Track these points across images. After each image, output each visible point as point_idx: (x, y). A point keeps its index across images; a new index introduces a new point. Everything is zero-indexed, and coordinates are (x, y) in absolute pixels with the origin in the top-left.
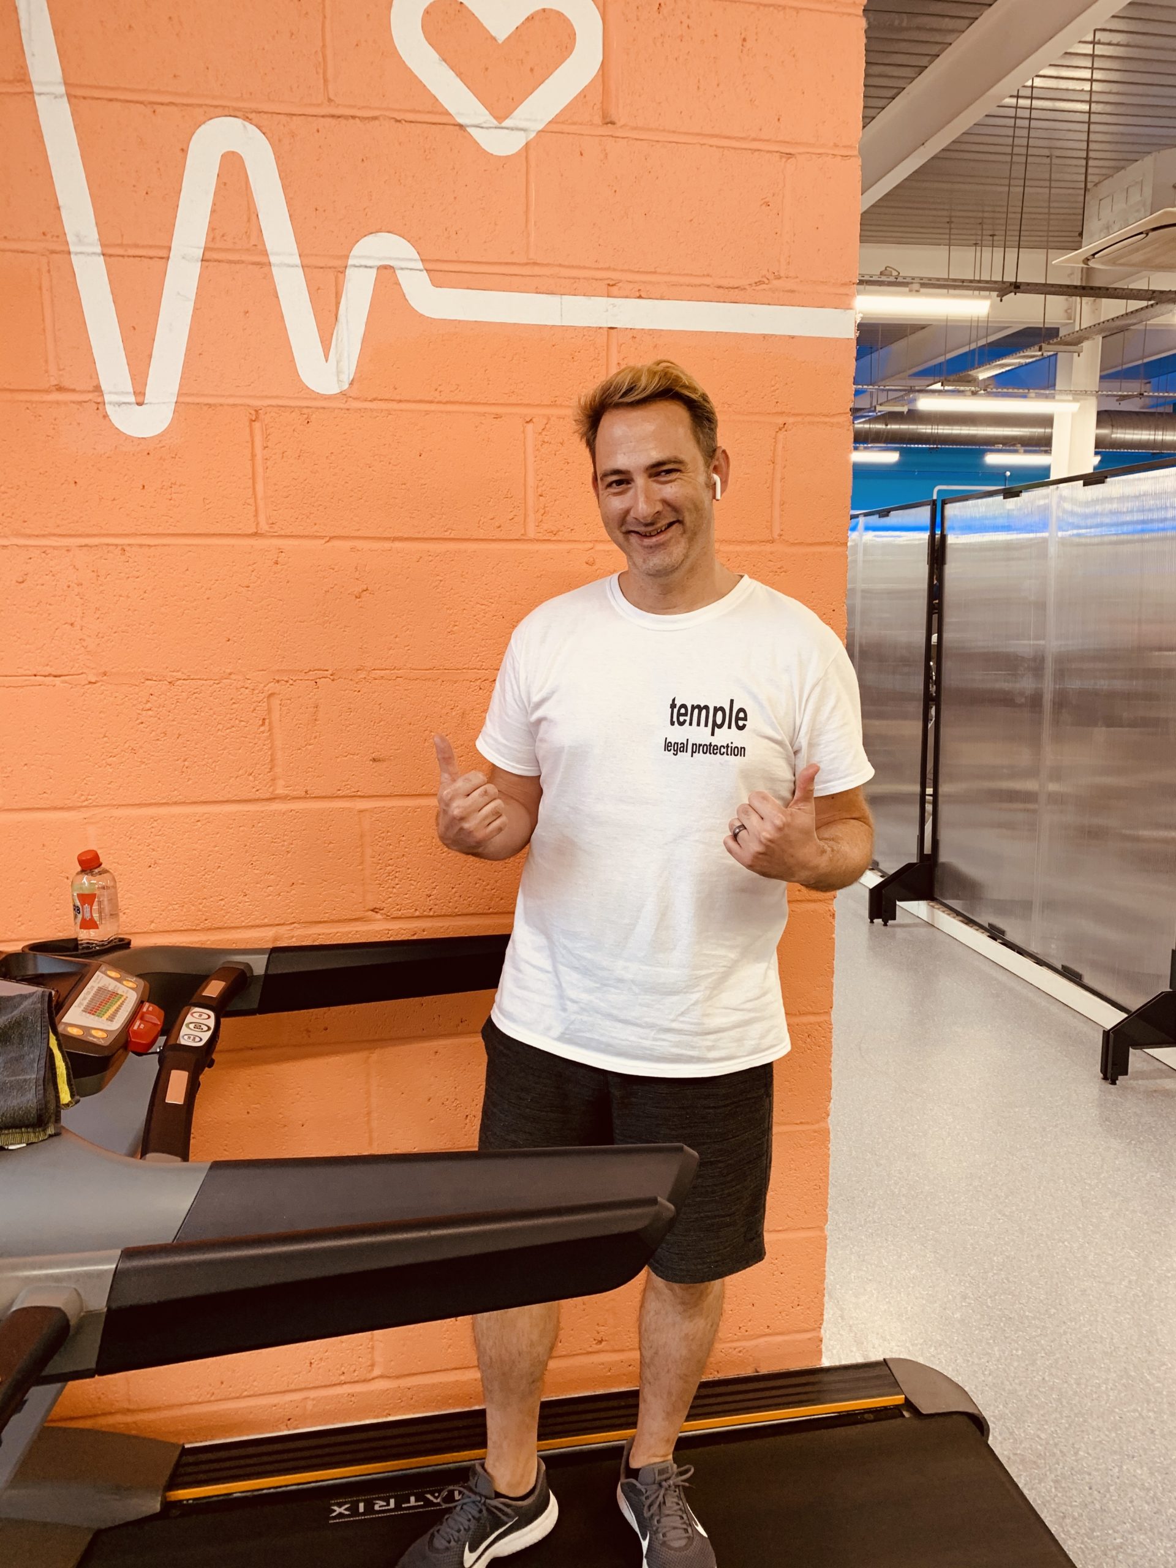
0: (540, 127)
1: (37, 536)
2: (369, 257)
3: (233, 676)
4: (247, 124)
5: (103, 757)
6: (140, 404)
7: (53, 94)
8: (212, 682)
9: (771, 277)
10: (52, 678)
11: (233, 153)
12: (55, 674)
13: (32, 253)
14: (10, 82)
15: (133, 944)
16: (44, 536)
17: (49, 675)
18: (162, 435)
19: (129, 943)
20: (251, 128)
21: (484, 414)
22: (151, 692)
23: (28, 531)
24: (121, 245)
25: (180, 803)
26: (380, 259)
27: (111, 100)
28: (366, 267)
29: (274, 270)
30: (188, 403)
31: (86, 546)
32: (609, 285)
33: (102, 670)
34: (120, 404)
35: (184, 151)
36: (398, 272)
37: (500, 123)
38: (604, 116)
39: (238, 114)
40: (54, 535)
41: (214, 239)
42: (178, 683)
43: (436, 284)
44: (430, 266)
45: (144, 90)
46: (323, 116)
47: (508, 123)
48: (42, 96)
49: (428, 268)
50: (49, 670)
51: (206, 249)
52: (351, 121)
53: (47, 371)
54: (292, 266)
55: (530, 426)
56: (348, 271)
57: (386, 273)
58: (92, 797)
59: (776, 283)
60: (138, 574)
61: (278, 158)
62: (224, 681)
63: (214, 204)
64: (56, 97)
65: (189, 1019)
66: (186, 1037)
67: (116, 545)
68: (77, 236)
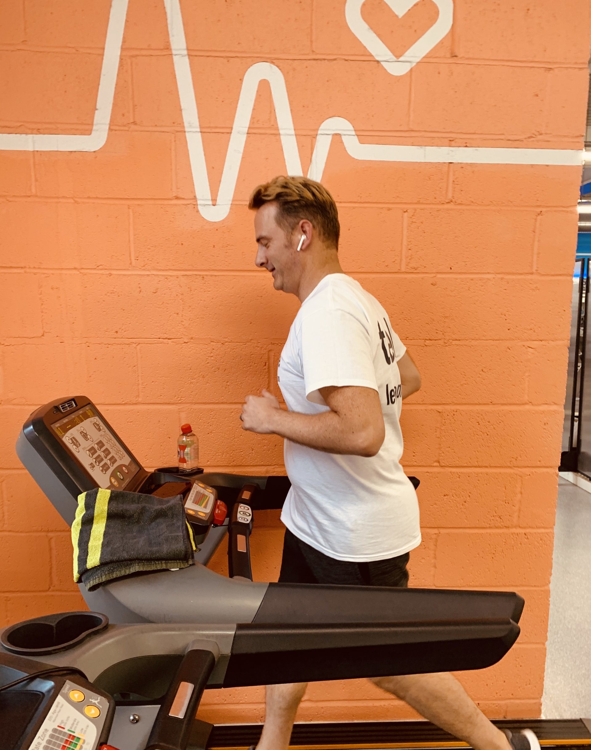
0: (418, 60)
1: (163, 270)
2: (329, 130)
3: (252, 341)
4: (272, 65)
5: (189, 379)
6: (214, 205)
7: (181, 55)
8: (242, 343)
9: (537, 133)
10: (167, 340)
11: (265, 80)
12: (168, 338)
13: (168, 132)
14: (162, 50)
15: (205, 471)
16: (166, 270)
17: (166, 338)
18: (223, 220)
19: (203, 470)
20: (274, 67)
21: (382, 208)
22: (213, 348)
23: (159, 268)
24: (209, 127)
25: (224, 403)
26: (334, 130)
27: (208, 56)
28: (327, 134)
29: (282, 137)
30: (237, 205)
31: (186, 275)
32: (450, 141)
33: (190, 337)
34: (205, 205)
35: (241, 80)
36: (343, 137)
37: (398, 59)
38: (452, 53)
39: (269, 60)
40: (171, 270)
41: (253, 123)
42: (226, 344)
43: (361, 142)
44: (359, 133)
45: (224, 51)
46: (309, 60)
47: (401, 59)
48: (176, 56)
49: (358, 134)
50: (166, 336)
51: (249, 128)
52: (323, 61)
53: (171, 190)
54: (290, 135)
55: (406, 214)
56: (318, 137)
57: (337, 138)
58: (184, 399)
59: (540, 137)
60: (210, 289)
61: (286, 82)
62: (248, 343)
63: (254, 106)
64: (183, 56)
65: (239, 509)
66: (240, 518)
67: (200, 275)
68: (189, 123)
